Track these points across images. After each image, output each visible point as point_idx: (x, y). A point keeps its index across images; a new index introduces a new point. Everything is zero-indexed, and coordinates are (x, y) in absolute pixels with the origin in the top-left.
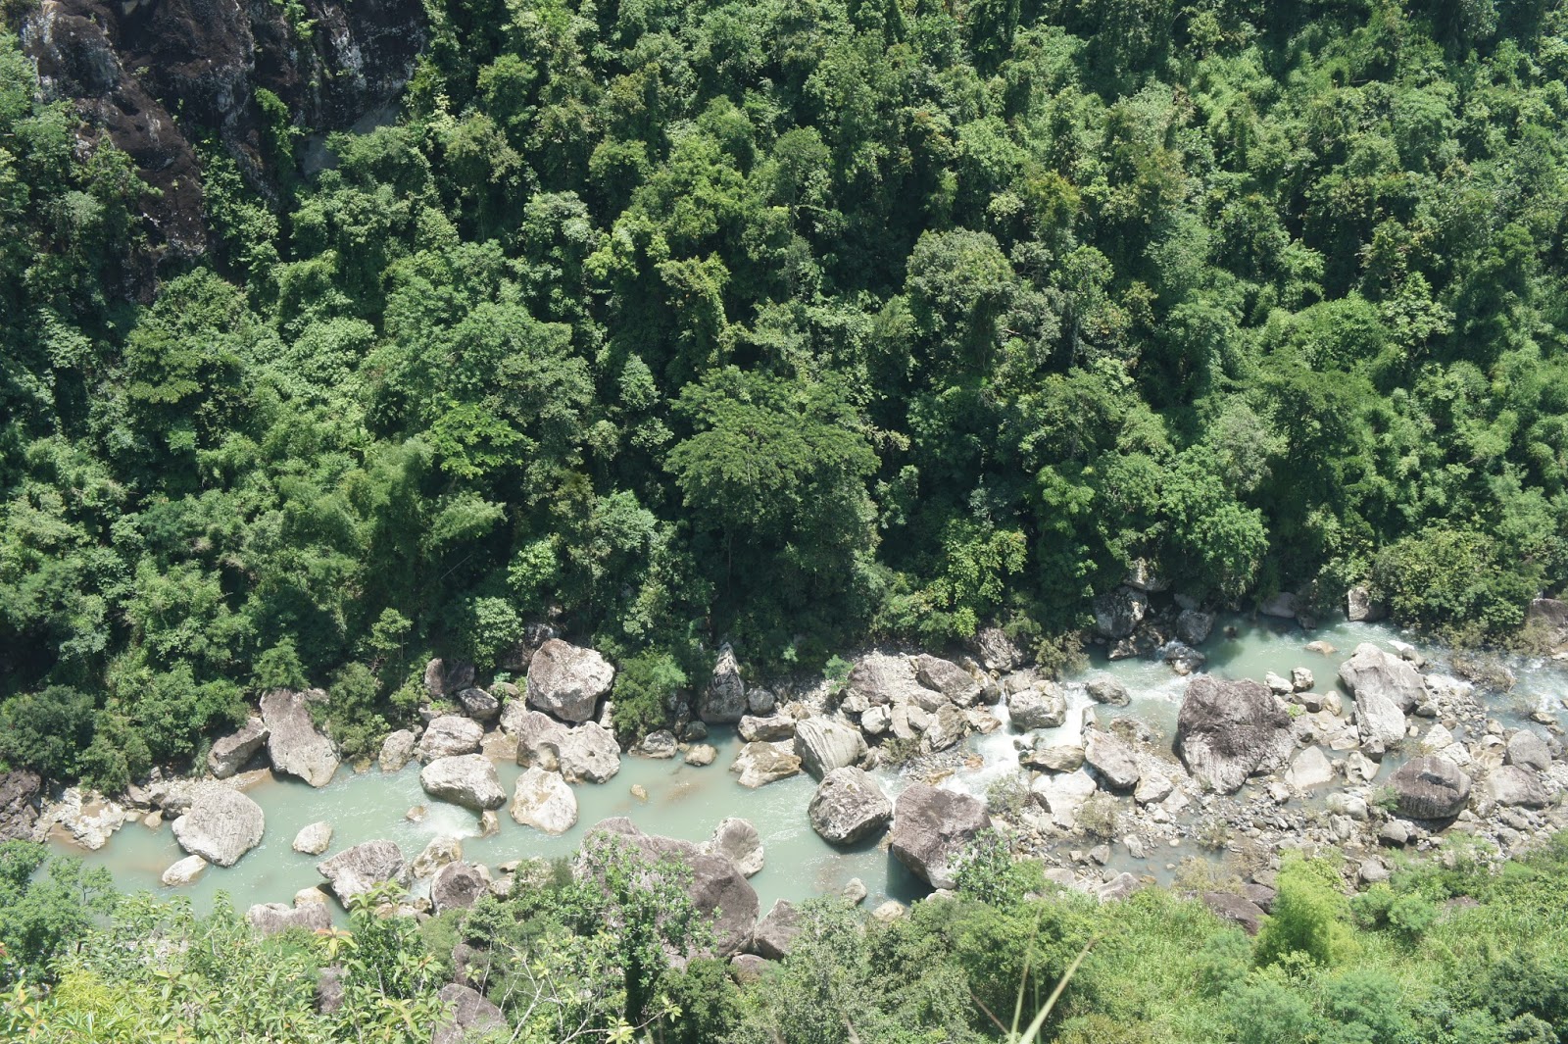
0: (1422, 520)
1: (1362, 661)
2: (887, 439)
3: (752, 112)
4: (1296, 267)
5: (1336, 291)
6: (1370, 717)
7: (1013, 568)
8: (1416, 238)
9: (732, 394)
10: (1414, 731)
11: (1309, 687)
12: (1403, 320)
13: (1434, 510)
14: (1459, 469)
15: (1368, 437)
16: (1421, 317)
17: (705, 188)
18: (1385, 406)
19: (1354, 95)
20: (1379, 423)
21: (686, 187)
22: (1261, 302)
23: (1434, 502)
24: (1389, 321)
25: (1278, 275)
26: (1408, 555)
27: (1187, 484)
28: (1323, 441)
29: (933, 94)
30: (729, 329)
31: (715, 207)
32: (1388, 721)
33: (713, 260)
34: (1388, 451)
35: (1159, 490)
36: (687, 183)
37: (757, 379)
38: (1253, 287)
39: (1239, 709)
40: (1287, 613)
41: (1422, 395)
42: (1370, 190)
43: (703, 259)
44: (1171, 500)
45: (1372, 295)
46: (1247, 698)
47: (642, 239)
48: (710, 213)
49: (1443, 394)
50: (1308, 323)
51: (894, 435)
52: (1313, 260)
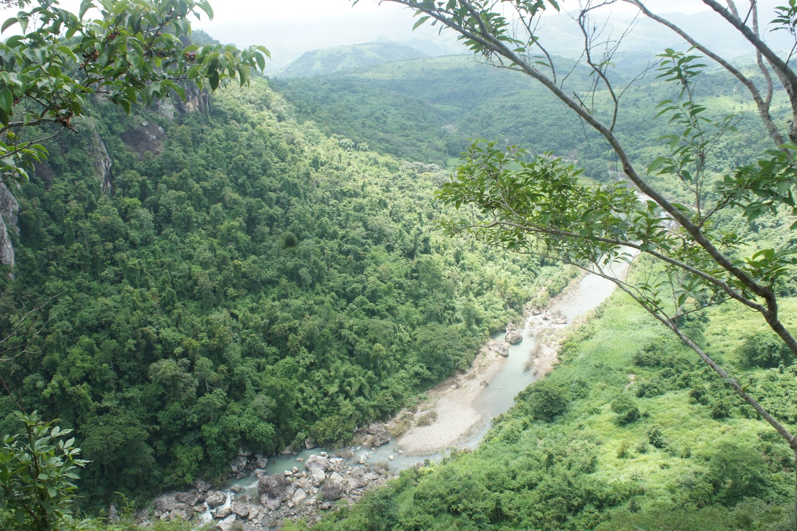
0: (321, 416)
1: (310, 460)
2: (153, 428)
3: (95, 339)
4: (270, 352)
5: (283, 357)
6: (314, 475)
7: (200, 459)
8: (300, 338)
9: (97, 424)
10: (328, 476)
11: (297, 472)
12: (301, 361)
13: (323, 412)
14: (327, 399)
15: (299, 395)
16: (306, 359)
17: (79, 363)
18: (302, 386)
19: (277, 303)
20: (302, 391)
21: (74, 364)
22: (262, 365)
23: (323, 409)
24: (298, 362)
25: (266, 355)
26: (319, 426)
27: (247, 420)
28: (284, 398)
29: (151, 323)
30: (94, 404)
31: (83, 368)
32: (320, 474)
33: (85, 384)
34: (306, 398)
35: (239, 424)
36: (73, 362)
37: (104, 418)
38: (258, 360)
39: (274, 483)
40: (289, 452)
41: (312, 380)
42: (284, 327)
43: (81, 384)
44: (243, 426)
45: (293, 356)
46: (276, 479)
47: (60, 383)
48: (82, 370)
49: (317, 379)
50: (277, 367)
51: (155, 426)
52: (274, 349)
